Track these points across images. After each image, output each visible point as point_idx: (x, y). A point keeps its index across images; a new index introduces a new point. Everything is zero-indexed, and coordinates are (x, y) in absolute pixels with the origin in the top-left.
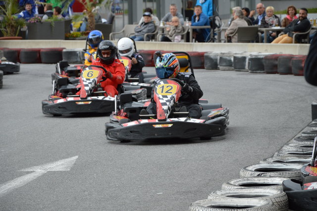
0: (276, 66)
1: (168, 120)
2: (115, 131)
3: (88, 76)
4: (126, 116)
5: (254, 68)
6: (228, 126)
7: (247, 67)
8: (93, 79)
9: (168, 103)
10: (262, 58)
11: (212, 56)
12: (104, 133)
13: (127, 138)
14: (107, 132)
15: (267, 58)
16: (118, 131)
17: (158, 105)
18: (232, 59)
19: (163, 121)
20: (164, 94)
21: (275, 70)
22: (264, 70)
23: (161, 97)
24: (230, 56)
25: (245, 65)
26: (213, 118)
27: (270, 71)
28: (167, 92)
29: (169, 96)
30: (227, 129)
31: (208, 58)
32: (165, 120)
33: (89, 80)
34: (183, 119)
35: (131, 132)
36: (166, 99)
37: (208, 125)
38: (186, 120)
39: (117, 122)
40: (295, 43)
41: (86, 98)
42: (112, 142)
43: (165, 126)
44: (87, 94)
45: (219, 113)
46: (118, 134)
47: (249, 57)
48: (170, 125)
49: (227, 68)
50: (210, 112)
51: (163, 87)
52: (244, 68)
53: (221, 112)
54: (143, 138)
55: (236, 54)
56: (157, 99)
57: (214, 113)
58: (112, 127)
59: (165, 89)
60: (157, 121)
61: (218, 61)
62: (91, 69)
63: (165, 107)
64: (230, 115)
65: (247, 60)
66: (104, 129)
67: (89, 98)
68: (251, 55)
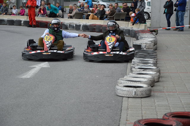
0: (95, 29)
1: (49, 51)
2: (26, 55)
3: (109, 40)
4: (31, 49)
5: (84, 30)
6: (74, 55)
7: (81, 29)
8: (112, 42)
9: (49, 44)
10: (88, 26)
11: (65, 24)
12: (21, 56)
13: (31, 58)
14: (22, 55)
15: (91, 26)
16: (27, 55)
17: (45, 45)
18: (75, 25)
19: (47, 52)
20: (47, 40)
21: (94, 31)
22: (89, 30)
23: (46, 41)
24: (74, 24)
25: (80, 28)
26: (68, 51)
27: (92, 31)
28: (49, 39)
29: (50, 41)
30: (74, 56)
31: (64, 24)
32: (48, 51)
33: (111, 42)
34: (55, 51)
35: (33, 56)
36: (48, 42)
37: (66, 54)
38: (57, 51)
39: (27, 51)
40: (100, 20)
41: (110, 53)
42: (25, 60)
43: (48, 53)
44: (110, 50)
45: (70, 49)
46: (27, 56)
47: (83, 25)
48: (50, 53)
49: (72, 29)
50: (67, 49)
51: (47, 37)
52: (80, 29)
53: (71, 48)
54: (38, 59)
55: (76, 23)
56: (45, 42)
57: (68, 49)
58: (25, 54)
59: (48, 38)
60: (44, 51)
61: (68, 26)
62: (111, 37)
63: (48, 46)
64: (75, 50)
65: (81, 26)
66: (21, 54)
67: (111, 53)
68: (83, 24)
